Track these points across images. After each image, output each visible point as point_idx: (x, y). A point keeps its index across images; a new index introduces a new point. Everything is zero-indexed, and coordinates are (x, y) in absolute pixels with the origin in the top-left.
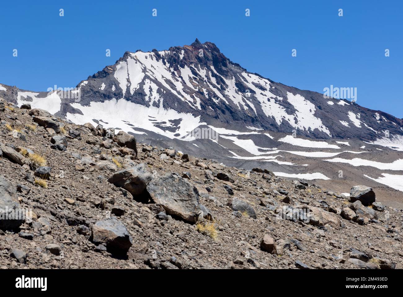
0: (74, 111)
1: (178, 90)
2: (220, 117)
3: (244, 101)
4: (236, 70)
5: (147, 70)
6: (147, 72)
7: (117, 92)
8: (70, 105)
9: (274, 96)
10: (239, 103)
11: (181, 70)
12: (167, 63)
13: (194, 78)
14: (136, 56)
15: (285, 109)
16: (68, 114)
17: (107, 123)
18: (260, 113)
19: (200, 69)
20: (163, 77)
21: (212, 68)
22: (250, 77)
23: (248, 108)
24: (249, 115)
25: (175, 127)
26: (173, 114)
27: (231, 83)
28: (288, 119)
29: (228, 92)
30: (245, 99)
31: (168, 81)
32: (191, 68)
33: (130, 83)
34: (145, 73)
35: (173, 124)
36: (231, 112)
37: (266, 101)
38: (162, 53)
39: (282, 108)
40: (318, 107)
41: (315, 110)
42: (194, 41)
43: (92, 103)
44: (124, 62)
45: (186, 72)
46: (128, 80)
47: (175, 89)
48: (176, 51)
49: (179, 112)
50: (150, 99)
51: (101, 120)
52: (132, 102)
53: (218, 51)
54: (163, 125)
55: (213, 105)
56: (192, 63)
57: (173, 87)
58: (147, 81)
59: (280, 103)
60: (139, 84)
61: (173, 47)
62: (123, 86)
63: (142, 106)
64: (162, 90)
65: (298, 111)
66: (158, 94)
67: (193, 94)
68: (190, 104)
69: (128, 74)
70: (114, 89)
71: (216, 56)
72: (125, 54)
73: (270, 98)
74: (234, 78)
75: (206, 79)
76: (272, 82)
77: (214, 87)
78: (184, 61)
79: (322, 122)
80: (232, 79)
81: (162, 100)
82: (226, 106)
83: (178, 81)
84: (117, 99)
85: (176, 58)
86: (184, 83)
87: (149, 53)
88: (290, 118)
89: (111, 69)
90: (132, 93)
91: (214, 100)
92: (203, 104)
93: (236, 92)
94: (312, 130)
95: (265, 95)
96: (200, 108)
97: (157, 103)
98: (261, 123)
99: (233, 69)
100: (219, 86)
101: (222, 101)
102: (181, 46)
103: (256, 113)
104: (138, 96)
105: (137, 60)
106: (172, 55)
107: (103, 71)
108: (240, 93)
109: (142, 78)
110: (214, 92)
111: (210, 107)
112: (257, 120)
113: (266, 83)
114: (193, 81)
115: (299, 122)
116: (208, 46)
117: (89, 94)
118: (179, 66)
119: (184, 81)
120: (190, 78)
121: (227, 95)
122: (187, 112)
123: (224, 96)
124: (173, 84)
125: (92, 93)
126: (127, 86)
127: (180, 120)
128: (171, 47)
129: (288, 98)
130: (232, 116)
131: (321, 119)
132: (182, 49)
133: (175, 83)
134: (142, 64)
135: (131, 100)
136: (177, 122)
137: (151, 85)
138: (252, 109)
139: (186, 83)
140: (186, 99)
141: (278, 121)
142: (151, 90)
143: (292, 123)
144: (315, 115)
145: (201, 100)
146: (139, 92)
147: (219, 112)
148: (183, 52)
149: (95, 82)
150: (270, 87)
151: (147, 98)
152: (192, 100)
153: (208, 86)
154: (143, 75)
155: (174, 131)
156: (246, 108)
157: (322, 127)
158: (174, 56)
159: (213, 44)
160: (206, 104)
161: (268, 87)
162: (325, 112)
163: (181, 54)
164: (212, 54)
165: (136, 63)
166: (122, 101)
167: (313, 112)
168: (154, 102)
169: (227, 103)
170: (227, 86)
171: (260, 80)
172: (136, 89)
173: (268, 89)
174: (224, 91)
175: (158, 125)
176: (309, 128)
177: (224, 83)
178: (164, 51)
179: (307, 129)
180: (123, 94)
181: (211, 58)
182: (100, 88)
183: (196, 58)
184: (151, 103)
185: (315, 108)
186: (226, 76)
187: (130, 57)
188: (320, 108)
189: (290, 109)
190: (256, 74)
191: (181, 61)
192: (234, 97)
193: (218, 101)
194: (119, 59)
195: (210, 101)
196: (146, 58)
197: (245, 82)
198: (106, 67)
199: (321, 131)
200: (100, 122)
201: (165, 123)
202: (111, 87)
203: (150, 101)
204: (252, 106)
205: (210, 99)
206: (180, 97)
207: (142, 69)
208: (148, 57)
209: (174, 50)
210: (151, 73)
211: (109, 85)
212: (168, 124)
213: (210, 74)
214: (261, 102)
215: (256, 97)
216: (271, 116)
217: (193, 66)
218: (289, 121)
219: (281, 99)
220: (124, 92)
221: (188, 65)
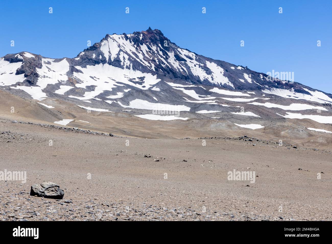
0: (78, 71)
1: (140, 59)
2: (166, 76)
3: (180, 66)
4: (174, 47)
5: (121, 46)
6: (121, 47)
7: (103, 59)
8: (75, 67)
9: (198, 63)
10: (177, 67)
11: (141, 46)
12: (132, 42)
13: (149, 51)
14: (113, 37)
15: (205, 71)
16: (74, 73)
17: (99, 79)
18: (190, 74)
19: (152, 46)
20: (130, 50)
21: (160, 45)
22: (183, 51)
23: (182, 70)
24: (184, 75)
25: (141, 81)
26: (139, 74)
27: (171, 55)
28: (208, 78)
29: (170, 60)
30: (181, 65)
31: (134, 53)
32: (147, 45)
33: (111, 53)
34: (120, 48)
35: (140, 80)
36: (173, 73)
37: (194, 66)
38: (129, 36)
39: (204, 71)
40: (225, 70)
41: (224, 72)
42: (148, 29)
43: (88, 66)
44: (106, 41)
45: (144, 47)
46: (110, 52)
47: (139, 58)
48: (137, 35)
49: (143, 72)
50: (124, 64)
51: (95, 77)
52: (113, 66)
53: (162, 35)
54: (134, 80)
55: (162, 68)
56: (147, 42)
57: (137, 56)
58: (121, 53)
59: (202, 68)
60: (116, 54)
61: (136, 32)
62: (107, 56)
63: (119, 68)
64: (131, 58)
65: (213, 73)
66: (129, 61)
67: (150, 62)
68: (148, 67)
69: (109, 48)
70: (101, 57)
71: (162, 38)
72: (106, 36)
73: (196, 65)
74: (173, 52)
75: (156, 52)
76: (196, 54)
77: (161, 57)
78: (143, 41)
79: (228, 79)
80: (172, 52)
81: (131, 65)
82: (170, 69)
83: (139, 53)
84: (103, 64)
85: (138, 39)
86: (143, 54)
87: (121, 36)
88: (209, 77)
89: (98, 45)
90: (112, 60)
91: (162, 65)
92: (156, 67)
93: (175, 60)
94: (223, 84)
95: (193, 63)
96: (154, 70)
97: (129, 66)
98: (191, 80)
99: (172, 46)
100: (165, 57)
101: (167, 66)
102: (141, 31)
103: (188, 74)
104: (116, 62)
105: (114, 40)
106: (135, 37)
107: (93, 46)
108: (177, 61)
109: (118, 51)
110: (162, 60)
111: (160, 70)
112: (189, 78)
113: (193, 55)
114: (149, 53)
115: (214, 80)
116: (156, 31)
117: (86, 61)
118: (139, 44)
119: (143, 53)
120: (147, 51)
121: (169, 62)
122: (148, 73)
123: (168, 63)
124: (137, 55)
125: (87, 60)
126: (109, 56)
127: (144, 77)
128: (134, 32)
129: (207, 64)
130: (174, 75)
131: (228, 78)
132: (141, 33)
133: (138, 54)
134: (117, 42)
135: (112, 64)
136: (142, 79)
137: (124, 55)
138: (185, 71)
139: (145, 55)
140: (145, 64)
141: (202, 79)
142: (124, 59)
143: (210, 80)
144: (224, 75)
145: (155, 65)
146: (117, 60)
147: (166, 72)
148: (142, 35)
149: (89, 53)
150: (195, 58)
151: (122, 64)
152: (149, 65)
153: (158, 56)
154: (118, 49)
155: (142, 84)
156: (181, 70)
157: (228, 83)
158: (136, 38)
159: (160, 31)
160: (158, 67)
161: (194, 58)
162: (230, 73)
163: (140, 36)
164: (159, 36)
165: (114, 41)
166: (106, 65)
167: (223, 74)
168: (127, 66)
169: (170, 67)
170: (169, 57)
171: (189, 53)
172: (115, 58)
173: (194, 59)
174: (168, 60)
175: (131, 80)
176: (221, 83)
177: (167, 55)
178: (130, 34)
179: (219, 84)
180: (106, 61)
181: (158, 39)
182: (92, 57)
183: (150, 39)
184: (125, 67)
185: (224, 71)
186: (168, 51)
187: (110, 37)
188: (227, 71)
189: (208, 71)
190: (187, 50)
191: (141, 41)
192: (174, 64)
193: (164, 66)
194: (102, 39)
195: (160, 66)
196: (119, 38)
197: (180, 55)
198: (95, 44)
199: (228, 85)
200: (94, 78)
201: (134, 79)
202: (99, 56)
203: (124, 65)
204: (185, 69)
205: (160, 65)
206: (142, 63)
207: (118, 45)
208: (121, 38)
209: (136, 34)
210: (124, 48)
211: (98, 55)
212: (137, 80)
213: (159, 49)
214: (191, 67)
215: (187, 64)
216: (197, 75)
217: (148, 44)
218: (208, 79)
219: (203, 65)
220: (107, 59)
221: (145, 43)
